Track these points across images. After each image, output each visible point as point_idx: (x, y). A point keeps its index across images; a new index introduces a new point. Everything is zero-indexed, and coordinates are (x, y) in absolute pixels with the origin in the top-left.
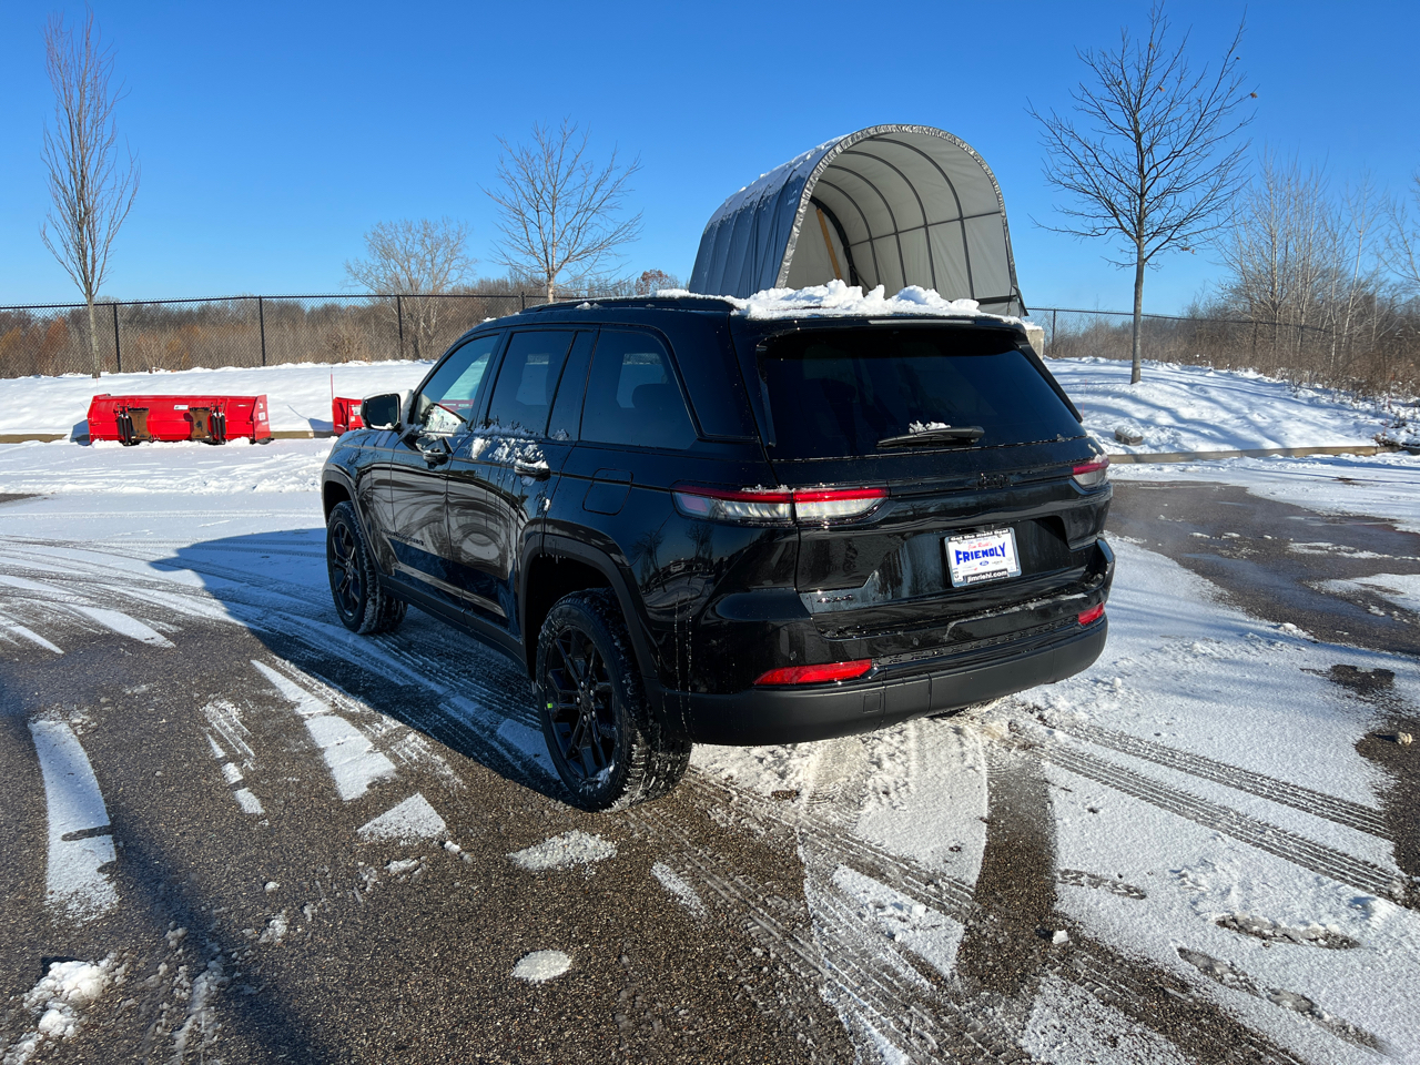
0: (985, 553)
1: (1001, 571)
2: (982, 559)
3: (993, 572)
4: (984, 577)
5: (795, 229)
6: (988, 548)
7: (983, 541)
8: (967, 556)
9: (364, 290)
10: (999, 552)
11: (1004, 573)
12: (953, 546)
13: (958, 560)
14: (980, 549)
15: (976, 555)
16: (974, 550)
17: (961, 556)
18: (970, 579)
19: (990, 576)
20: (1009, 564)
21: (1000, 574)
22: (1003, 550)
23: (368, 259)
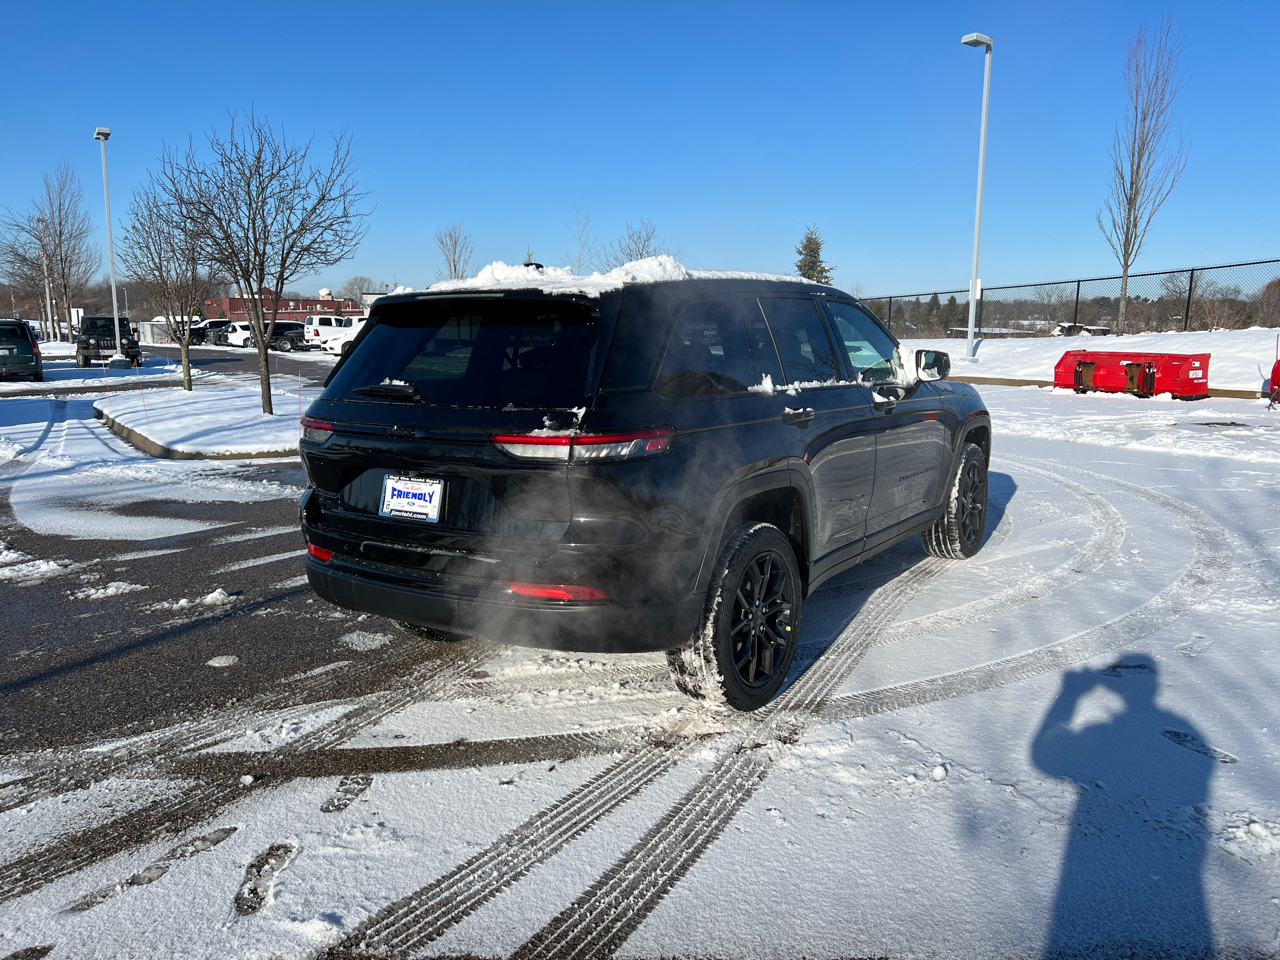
0: (414, 496)
1: (421, 514)
2: (410, 500)
3: (414, 513)
4: (405, 515)
6: (418, 492)
7: (416, 485)
8: (400, 494)
10: (427, 498)
11: (424, 517)
12: (391, 483)
13: (393, 495)
14: (412, 491)
15: (407, 495)
16: (406, 490)
17: (396, 493)
18: (394, 513)
19: (410, 515)
20: (432, 511)
21: (419, 516)
22: (431, 497)
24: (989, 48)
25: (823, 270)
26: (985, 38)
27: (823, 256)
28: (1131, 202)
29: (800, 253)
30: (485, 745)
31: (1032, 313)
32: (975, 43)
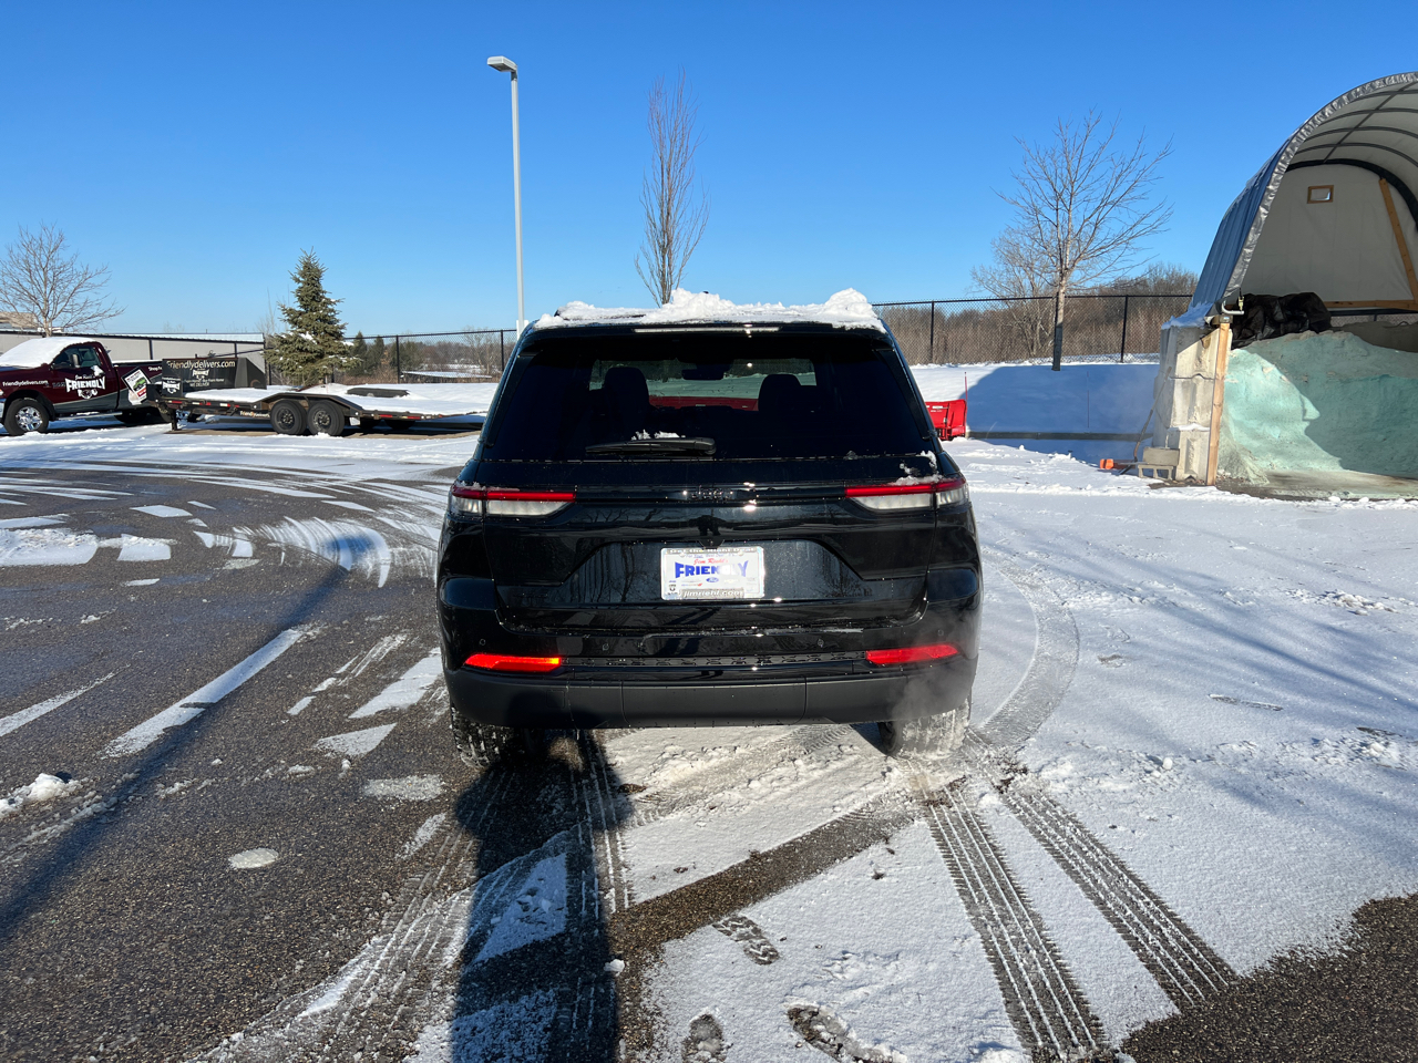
5: (1262, 210)
7: (715, 557)
9: (987, 294)
12: (671, 558)
18: (691, 594)
20: (748, 582)
23: (991, 263)
24: (514, 74)
25: (329, 302)
26: (512, 65)
27: (325, 284)
28: (665, 249)
29: (298, 281)
30: (787, 851)
31: (458, 357)
32: (502, 68)
